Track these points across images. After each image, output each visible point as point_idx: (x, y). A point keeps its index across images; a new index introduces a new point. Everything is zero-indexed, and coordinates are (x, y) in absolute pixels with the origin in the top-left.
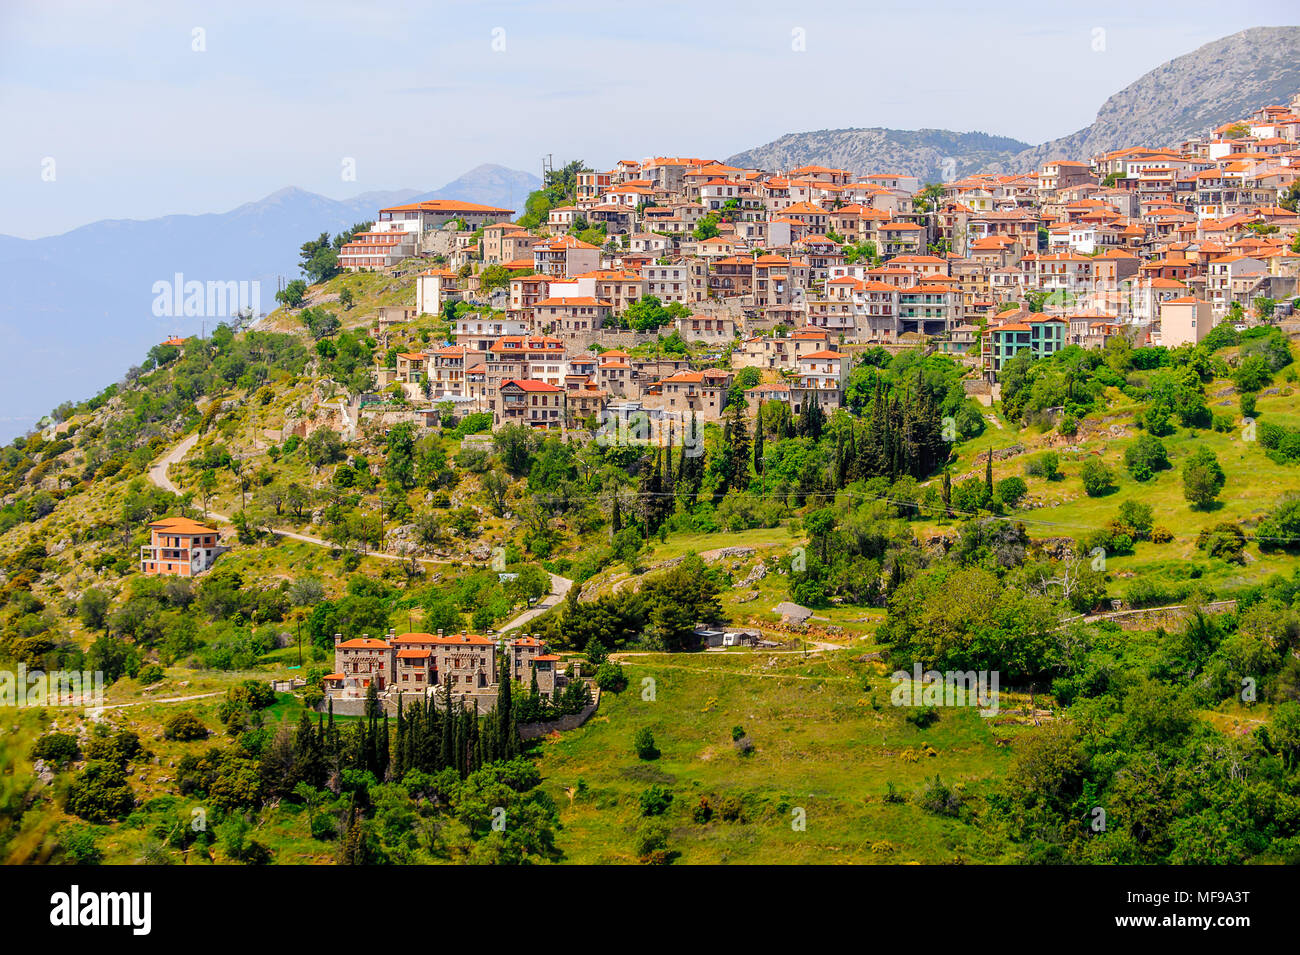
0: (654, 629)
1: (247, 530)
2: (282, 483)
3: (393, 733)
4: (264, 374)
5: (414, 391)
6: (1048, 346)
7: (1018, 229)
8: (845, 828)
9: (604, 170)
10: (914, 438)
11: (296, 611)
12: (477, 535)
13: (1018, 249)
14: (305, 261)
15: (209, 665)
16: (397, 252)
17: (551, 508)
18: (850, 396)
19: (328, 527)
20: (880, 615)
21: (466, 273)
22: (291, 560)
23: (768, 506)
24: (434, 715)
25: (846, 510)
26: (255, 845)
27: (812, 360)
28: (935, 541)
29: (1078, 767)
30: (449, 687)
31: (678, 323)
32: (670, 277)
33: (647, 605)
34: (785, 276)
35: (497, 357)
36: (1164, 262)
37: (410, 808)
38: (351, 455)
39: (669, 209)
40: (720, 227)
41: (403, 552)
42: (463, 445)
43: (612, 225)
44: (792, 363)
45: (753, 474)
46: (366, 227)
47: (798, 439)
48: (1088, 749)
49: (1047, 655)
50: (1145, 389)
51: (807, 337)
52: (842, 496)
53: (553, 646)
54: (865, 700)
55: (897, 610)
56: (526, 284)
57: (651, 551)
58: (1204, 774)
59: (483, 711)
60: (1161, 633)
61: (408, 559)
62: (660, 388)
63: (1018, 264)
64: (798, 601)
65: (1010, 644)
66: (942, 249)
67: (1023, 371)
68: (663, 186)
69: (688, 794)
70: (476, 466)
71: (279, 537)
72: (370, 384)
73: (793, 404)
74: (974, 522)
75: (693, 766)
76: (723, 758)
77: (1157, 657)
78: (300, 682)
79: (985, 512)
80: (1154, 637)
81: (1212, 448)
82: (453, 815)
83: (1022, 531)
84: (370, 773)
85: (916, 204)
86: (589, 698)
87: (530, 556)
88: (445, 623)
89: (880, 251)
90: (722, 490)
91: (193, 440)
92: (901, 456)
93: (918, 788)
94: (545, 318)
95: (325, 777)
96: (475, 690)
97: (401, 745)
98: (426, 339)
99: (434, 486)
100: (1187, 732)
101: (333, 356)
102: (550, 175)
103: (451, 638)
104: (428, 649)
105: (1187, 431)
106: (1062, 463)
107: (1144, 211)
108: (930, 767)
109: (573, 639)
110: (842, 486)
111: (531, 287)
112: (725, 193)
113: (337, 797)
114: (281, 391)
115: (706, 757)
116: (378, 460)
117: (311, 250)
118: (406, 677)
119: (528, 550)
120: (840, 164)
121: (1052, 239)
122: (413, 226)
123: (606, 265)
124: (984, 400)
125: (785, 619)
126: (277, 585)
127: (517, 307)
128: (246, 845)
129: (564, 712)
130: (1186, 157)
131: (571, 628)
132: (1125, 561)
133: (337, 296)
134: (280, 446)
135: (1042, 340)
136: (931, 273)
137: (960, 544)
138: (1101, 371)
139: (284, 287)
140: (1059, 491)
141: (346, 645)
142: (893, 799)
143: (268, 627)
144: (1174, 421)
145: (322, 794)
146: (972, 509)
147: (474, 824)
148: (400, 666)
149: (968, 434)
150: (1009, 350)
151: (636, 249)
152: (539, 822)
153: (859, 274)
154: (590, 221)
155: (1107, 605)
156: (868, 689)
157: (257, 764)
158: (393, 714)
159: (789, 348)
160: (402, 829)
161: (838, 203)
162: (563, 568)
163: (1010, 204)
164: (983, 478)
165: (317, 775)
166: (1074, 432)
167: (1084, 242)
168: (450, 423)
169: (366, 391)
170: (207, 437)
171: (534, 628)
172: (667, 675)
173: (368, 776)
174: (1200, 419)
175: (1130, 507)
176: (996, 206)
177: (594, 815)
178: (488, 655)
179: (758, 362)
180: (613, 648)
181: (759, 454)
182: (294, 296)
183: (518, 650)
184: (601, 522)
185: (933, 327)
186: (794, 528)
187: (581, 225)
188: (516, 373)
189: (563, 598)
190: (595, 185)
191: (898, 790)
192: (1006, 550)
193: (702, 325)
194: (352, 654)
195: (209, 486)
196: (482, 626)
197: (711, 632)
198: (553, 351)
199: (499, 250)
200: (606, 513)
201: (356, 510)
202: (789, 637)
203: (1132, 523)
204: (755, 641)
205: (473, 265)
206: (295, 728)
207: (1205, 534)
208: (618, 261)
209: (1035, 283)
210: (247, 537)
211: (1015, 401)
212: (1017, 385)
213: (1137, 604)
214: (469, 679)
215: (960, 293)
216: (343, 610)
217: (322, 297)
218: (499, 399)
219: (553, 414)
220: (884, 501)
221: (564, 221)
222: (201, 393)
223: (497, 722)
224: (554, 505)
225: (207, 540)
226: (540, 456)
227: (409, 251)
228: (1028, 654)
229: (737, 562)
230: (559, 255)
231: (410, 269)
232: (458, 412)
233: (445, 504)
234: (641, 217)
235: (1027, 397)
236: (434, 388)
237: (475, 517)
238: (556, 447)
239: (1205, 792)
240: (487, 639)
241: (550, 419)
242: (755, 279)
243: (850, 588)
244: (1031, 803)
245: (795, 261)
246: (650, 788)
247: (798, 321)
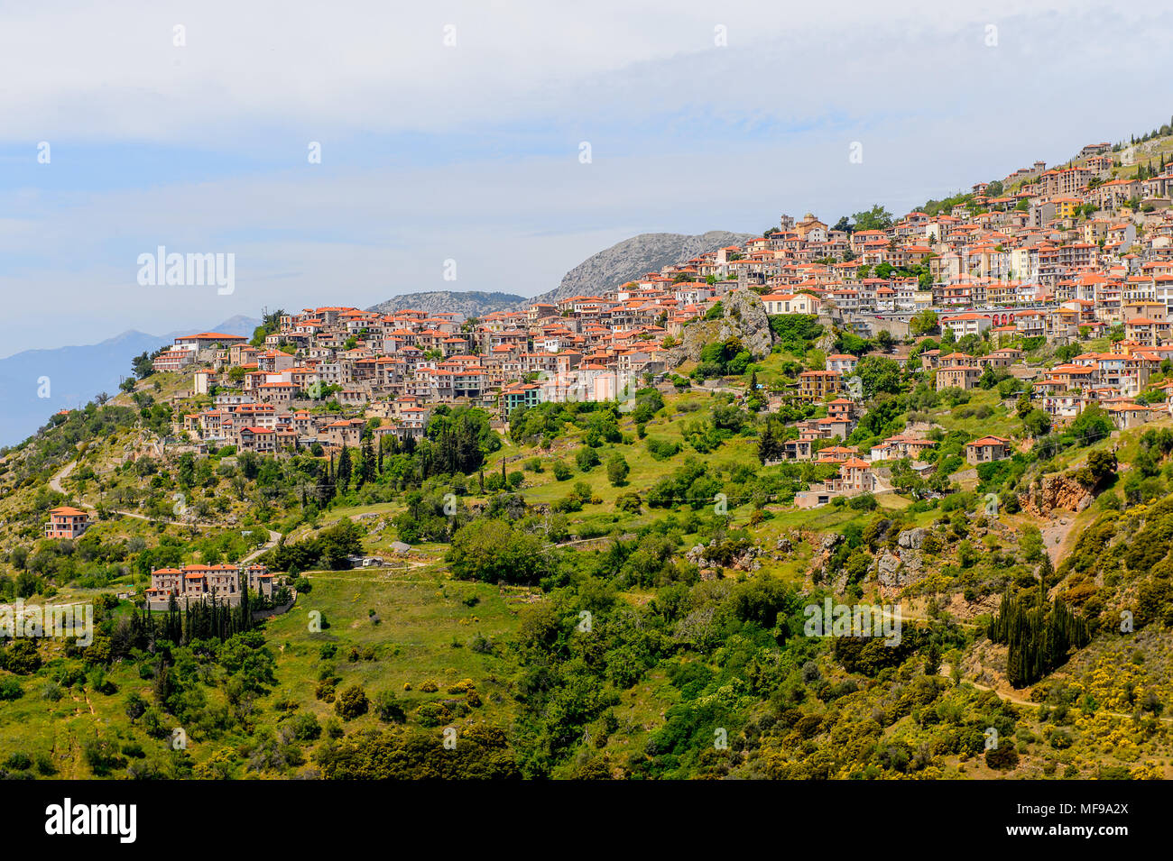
0: (326, 558)
1: (103, 513)
2: (122, 486)
3: (184, 619)
4: (113, 429)
5: (194, 435)
6: (534, 402)
7: (517, 340)
8: (430, 662)
9: (295, 314)
10: (464, 452)
11: (131, 555)
12: (229, 511)
13: (517, 351)
14: (134, 367)
15: (83, 586)
16: (185, 361)
17: (269, 495)
18: (429, 431)
19: (148, 509)
20: (447, 547)
21: (221, 371)
22: (128, 528)
23: (385, 491)
24: (206, 609)
25: (427, 491)
26: (108, 683)
27: (409, 413)
28: (476, 506)
29: (555, 625)
30: (214, 593)
31: (336, 395)
32: (331, 370)
33: (321, 545)
34: (393, 368)
35: (238, 415)
36: (594, 356)
37: (194, 660)
38: (160, 470)
39: (330, 334)
40: (357, 343)
41: (189, 522)
42: (221, 463)
43: (299, 343)
44: (398, 414)
45: (378, 474)
46: (168, 348)
47: (401, 454)
48: (560, 615)
49: (537, 565)
50: (586, 423)
51: (406, 400)
52: (425, 484)
53: (271, 569)
54: (439, 593)
55: (456, 544)
56: (253, 376)
57: (323, 516)
58: (622, 626)
59: (233, 606)
60: (597, 552)
61: (192, 525)
62: (327, 430)
63: (517, 359)
64: (403, 541)
65: (517, 560)
66: (477, 352)
67: (521, 415)
68: (327, 322)
69: (345, 647)
70: (228, 474)
71: (121, 516)
72: (169, 432)
73: (399, 436)
74: (496, 496)
75: (348, 632)
76: (364, 627)
77: (596, 565)
78: (132, 593)
79: (503, 490)
80: (594, 554)
81: (622, 453)
82: (218, 663)
83: (522, 500)
84: (172, 642)
85: (463, 328)
86: (291, 596)
87: (258, 522)
88: (212, 559)
89: (444, 354)
90: (362, 483)
91: (73, 464)
92: (457, 462)
93: (469, 640)
94: (264, 394)
95: (148, 645)
96: (229, 594)
97: (188, 626)
98: (200, 407)
99: (205, 486)
100: (613, 604)
101: (149, 417)
102: (266, 317)
103: (215, 567)
104: (202, 574)
105: (609, 445)
106: (542, 463)
107: (584, 329)
108: (476, 628)
109: (282, 566)
110: (425, 479)
111: (256, 378)
112: (360, 325)
113: (154, 655)
114: (121, 437)
115: (355, 626)
116: (174, 472)
117: (137, 361)
118: (190, 589)
119: (257, 519)
120: (424, 310)
121: (536, 345)
122: (193, 347)
123: (297, 364)
124: (501, 431)
125: (396, 551)
126: (120, 542)
127: (249, 388)
128: (104, 684)
129: (277, 605)
130: (605, 299)
131: (280, 559)
132: (578, 514)
133: (153, 385)
134: (121, 467)
135: (531, 399)
136: (471, 364)
137: (489, 508)
138: (563, 414)
139: (124, 382)
140: (541, 478)
141: (159, 572)
142: (456, 646)
143: (116, 564)
144: (602, 439)
145: (145, 654)
146: (495, 489)
147: (229, 667)
148: (188, 584)
149: (493, 450)
150: (513, 404)
151: (313, 356)
152: (265, 664)
153: (433, 366)
154: (288, 341)
155: (568, 538)
156: (441, 586)
157: (109, 639)
158: (183, 609)
159: (396, 406)
160: (190, 671)
161: (421, 329)
162: (276, 528)
163: (513, 327)
164: (500, 472)
165: (142, 643)
166: (549, 447)
167: (553, 347)
168: (214, 451)
169: (168, 436)
170: (81, 463)
171: (260, 560)
172: (333, 583)
173: (170, 643)
174: (616, 438)
175: (579, 486)
176: (505, 328)
177: (295, 660)
178: (235, 575)
179: (380, 414)
180: (303, 569)
181: (381, 463)
182: (129, 386)
183: (252, 572)
184: (297, 502)
185: (473, 393)
186: (400, 502)
187: (283, 344)
188: (249, 424)
189: (276, 544)
190: (290, 323)
191: (459, 641)
192: (514, 510)
193: (349, 395)
194: (161, 577)
195: (82, 490)
196: (232, 560)
197: (356, 559)
198: (269, 411)
199: (239, 358)
200: (299, 497)
201: (163, 500)
202: (398, 560)
203: (581, 494)
204: (380, 563)
205: (225, 366)
206: (129, 619)
207: (620, 499)
208: (304, 363)
209: (526, 368)
210: (103, 516)
211: (517, 431)
212: (518, 423)
213: (584, 537)
214: (225, 588)
215: (487, 375)
216: (157, 554)
217: (144, 386)
218: (240, 438)
219: (270, 445)
220: (448, 486)
221: (274, 342)
222: (79, 440)
223: (240, 611)
224: (271, 494)
225: (81, 519)
226: (263, 468)
227: (191, 360)
228: (527, 565)
229: (369, 521)
230: (271, 361)
231: (192, 370)
232: (218, 446)
233: (212, 495)
234: (315, 339)
235: (524, 429)
236: (205, 433)
237: (228, 502)
238: (271, 463)
239: (623, 636)
240: (235, 567)
241: (268, 448)
242: (377, 370)
243: (431, 533)
244: (530, 645)
245: (398, 360)
246: (325, 644)
247: (401, 392)
